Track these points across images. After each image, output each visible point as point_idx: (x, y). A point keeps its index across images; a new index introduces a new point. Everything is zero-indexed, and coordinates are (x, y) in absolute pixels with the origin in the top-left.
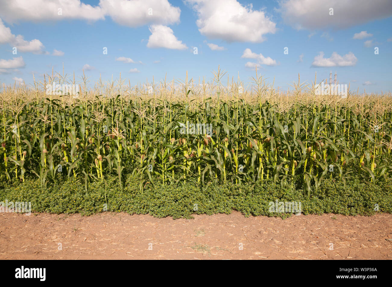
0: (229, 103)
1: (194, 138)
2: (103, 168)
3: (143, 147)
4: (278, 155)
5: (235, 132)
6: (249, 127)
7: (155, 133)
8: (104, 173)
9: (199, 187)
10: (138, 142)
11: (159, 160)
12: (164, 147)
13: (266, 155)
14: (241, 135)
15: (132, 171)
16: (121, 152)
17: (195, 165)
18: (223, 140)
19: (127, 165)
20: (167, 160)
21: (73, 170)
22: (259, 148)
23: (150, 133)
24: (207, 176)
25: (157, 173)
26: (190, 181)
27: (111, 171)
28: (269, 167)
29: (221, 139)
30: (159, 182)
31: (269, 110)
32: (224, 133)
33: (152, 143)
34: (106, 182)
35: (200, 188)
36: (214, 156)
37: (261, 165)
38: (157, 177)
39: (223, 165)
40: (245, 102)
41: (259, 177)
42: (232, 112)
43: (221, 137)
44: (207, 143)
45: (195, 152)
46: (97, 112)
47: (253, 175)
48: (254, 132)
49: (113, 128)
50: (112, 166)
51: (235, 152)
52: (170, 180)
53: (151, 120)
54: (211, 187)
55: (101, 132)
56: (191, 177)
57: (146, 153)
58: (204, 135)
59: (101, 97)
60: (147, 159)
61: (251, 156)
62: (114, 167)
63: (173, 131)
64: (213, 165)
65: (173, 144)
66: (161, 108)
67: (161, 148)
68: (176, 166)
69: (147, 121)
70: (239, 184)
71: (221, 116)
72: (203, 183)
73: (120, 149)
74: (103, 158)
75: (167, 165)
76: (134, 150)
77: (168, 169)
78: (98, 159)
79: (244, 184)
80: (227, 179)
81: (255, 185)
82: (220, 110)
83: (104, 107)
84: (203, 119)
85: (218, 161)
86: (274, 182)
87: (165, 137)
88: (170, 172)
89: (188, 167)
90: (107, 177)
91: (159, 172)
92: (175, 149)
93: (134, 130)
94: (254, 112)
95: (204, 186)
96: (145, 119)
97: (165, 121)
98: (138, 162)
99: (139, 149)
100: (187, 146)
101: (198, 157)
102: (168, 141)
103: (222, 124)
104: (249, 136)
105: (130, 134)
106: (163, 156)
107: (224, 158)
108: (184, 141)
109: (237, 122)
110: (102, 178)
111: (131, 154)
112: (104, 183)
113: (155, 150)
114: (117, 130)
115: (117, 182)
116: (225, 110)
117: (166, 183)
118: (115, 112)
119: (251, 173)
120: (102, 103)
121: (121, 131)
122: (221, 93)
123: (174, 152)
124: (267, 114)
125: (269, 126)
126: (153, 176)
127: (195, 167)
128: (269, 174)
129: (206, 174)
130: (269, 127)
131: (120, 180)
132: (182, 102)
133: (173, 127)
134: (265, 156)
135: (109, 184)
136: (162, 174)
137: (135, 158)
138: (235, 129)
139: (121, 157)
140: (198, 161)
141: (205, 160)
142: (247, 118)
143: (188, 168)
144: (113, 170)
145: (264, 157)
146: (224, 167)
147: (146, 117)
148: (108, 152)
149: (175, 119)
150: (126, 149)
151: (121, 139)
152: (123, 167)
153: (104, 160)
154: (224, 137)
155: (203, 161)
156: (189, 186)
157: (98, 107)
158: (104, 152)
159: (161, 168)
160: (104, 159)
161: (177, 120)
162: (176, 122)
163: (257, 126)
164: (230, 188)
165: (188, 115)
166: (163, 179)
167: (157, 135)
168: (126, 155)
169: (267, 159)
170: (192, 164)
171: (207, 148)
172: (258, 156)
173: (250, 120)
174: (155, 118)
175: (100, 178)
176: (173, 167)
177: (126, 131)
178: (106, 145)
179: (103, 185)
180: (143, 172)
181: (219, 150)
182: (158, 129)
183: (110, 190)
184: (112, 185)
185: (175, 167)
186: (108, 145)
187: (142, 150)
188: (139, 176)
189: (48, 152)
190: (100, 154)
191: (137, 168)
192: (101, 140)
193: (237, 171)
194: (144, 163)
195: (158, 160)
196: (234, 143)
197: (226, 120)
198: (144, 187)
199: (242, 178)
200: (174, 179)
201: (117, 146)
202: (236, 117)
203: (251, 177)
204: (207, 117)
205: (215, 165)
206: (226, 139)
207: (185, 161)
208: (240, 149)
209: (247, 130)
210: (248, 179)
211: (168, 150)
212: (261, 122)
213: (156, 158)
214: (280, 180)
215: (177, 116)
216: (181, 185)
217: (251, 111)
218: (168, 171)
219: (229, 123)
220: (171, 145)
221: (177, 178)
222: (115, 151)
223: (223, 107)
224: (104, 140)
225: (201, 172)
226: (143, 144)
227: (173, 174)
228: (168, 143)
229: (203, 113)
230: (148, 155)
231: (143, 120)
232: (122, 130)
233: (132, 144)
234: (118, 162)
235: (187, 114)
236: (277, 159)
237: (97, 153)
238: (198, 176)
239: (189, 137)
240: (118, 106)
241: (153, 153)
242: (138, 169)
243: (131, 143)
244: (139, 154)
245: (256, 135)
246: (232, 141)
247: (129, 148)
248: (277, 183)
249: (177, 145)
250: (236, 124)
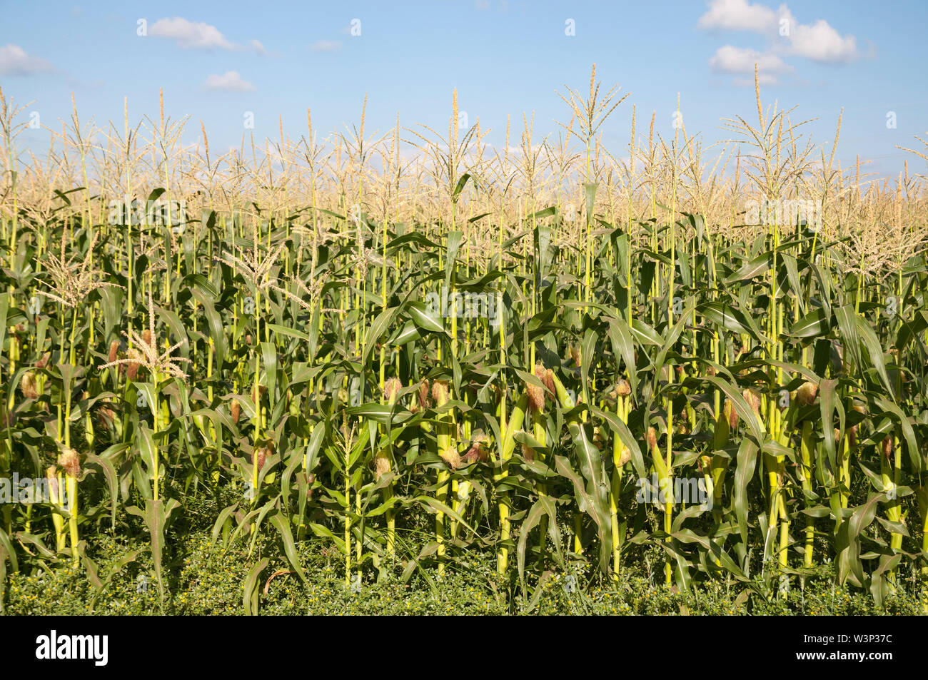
0: (634, 230)
1: (483, 379)
2: (81, 507)
3: (264, 418)
4: (853, 461)
5: (661, 355)
6: (722, 337)
7: (317, 358)
8: (84, 531)
9: (503, 594)
10: (240, 393)
11: (333, 473)
12: (354, 418)
13: (800, 458)
14: (688, 369)
15: (214, 522)
16: (166, 438)
17: (488, 495)
18: (607, 390)
19: (190, 492)
20: (365, 472)
22: (768, 429)
23: (294, 355)
24: (536, 544)
25: (320, 530)
26: (465, 569)
27: (117, 519)
28: (815, 512)
29: (601, 386)
30: (328, 569)
31: (818, 261)
32: (612, 360)
33: (303, 399)
34: (92, 566)
35: (507, 598)
36: (567, 460)
37: (778, 505)
38: (319, 548)
39: (609, 502)
40: (704, 228)
41: (767, 558)
42: (647, 272)
43: (599, 377)
44: (540, 401)
45: (488, 440)
46: (62, 263)
47: (741, 549)
48: (745, 356)
49: (131, 332)
50: (126, 496)
51: (662, 442)
52: (377, 563)
53: (300, 300)
54: (554, 593)
55: (77, 347)
56: (470, 548)
57: (277, 440)
58: (526, 367)
59: (84, 195)
60: (280, 468)
61: (734, 464)
62: (130, 503)
63: (392, 347)
64: (565, 500)
65: (392, 402)
66: (344, 251)
67: (341, 422)
68: (406, 501)
69: (282, 304)
70: (679, 585)
71: (600, 284)
72: (521, 576)
73: (161, 422)
74: (82, 464)
75: (364, 495)
76: (225, 429)
77: (367, 511)
78: (59, 468)
79: (702, 586)
80: (628, 562)
81: (749, 591)
82: (597, 262)
83: (92, 242)
84: (521, 297)
85: (585, 481)
86: (837, 583)
87: (358, 375)
88: (376, 525)
89: (457, 505)
90: (98, 547)
91: (329, 527)
92: (400, 425)
93: (226, 340)
94: (747, 271)
95: (524, 591)
96: (273, 296)
97: (357, 307)
98: (238, 483)
99: (244, 426)
100: (451, 412)
101: (501, 462)
102: (370, 390)
103: (604, 319)
104: (721, 375)
105: (206, 361)
106: (347, 458)
107: (611, 469)
108: (441, 393)
109: (670, 313)
110: (76, 553)
111: (208, 444)
112: (83, 576)
113: (316, 432)
114: (148, 341)
115: (144, 570)
116: (617, 262)
117: (360, 573)
118: (142, 264)
119: (733, 539)
120: (83, 224)
121: (166, 345)
122: (602, 186)
123: (397, 441)
124: (806, 281)
125: (812, 330)
126: (302, 545)
127: (486, 504)
128: (816, 544)
129: (535, 537)
130: (813, 337)
131: (157, 558)
132: (434, 226)
133: (395, 334)
134: (795, 464)
135: (108, 579)
136: (342, 536)
137: (227, 461)
138: (661, 346)
139: (166, 456)
140: (497, 478)
141: (529, 474)
142: (716, 294)
143: (458, 510)
144: (128, 515)
145: (789, 469)
146: (614, 510)
147: (277, 288)
148: (109, 437)
149: (402, 296)
150: (186, 425)
151: (169, 382)
152: (173, 504)
153: (86, 471)
154: (612, 378)
155: (521, 478)
156: (460, 591)
157: (69, 237)
158: (90, 438)
159: (341, 509)
160: (90, 466)
161: (412, 304)
162: (407, 309)
163: (756, 332)
164: (637, 601)
165: (458, 281)
166: (348, 559)
167: (326, 367)
168: (185, 449)
169: (805, 477)
170: (473, 494)
171: (538, 427)
172: (764, 461)
173: (725, 303)
174: (318, 291)
175: (67, 552)
176: (390, 503)
177: (187, 348)
178: (98, 405)
179: (80, 582)
180: (262, 525)
181: (590, 434)
182: (329, 340)
183: (109, 608)
184: (122, 581)
185: (398, 504)
186: (110, 406)
187: (257, 428)
188: (243, 542)
190: (72, 446)
191: (234, 507)
192: (77, 383)
193: (668, 529)
194: (264, 484)
195: (328, 474)
196: (657, 403)
197: (621, 304)
198: (261, 591)
199: (694, 558)
200: (393, 556)
201: (148, 409)
202: (667, 292)
203: (735, 556)
204: (542, 289)
205: (574, 501)
206: (621, 387)
207: (443, 477)
208: (683, 431)
209: (714, 349)
210: (719, 563)
211: (372, 429)
212: (776, 313)
213: (317, 462)
214: (865, 576)
215: (410, 283)
216: (424, 586)
217: (732, 267)
218: (368, 522)
219: (635, 317)
220: (385, 408)
221: (409, 555)
222: (137, 431)
223: (611, 248)
224: (90, 382)
225: (512, 531)
226: (265, 402)
227: (392, 536)
228: (372, 401)
229: (522, 272)
230: (283, 452)
231: (263, 301)
232: (173, 342)
233: (216, 402)
234: (152, 482)
235: (456, 279)
236: (852, 478)
237: (58, 440)
238: (500, 545)
239: (461, 377)
240: (155, 235)
241: (306, 440)
242: (237, 510)
243: (211, 399)
244: (245, 446)
245: (755, 370)
246: (648, 391)
247: (199, 419)
248: (852, 589)
249: (408, 407)
250: (663, 320)
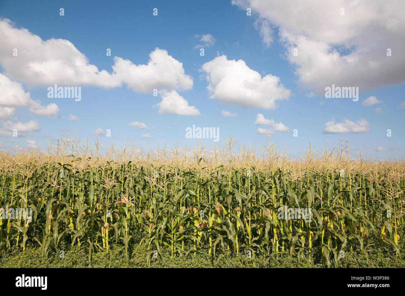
0: (240, 171)
1: (205, 207)
2: (109, 237)
3: (152, 216)
4: (293, 226)
5: (248, 201)
6: (262, 196)
7: (165, 201)
8: (110, 243)
9: (210, 260)
10: (147, 210)
11: (169, 229)
12: (174, 216)
13: (280, 225)
14: (254, 204)
15: (140, 241)
16: (129, 220)
17: (206, 235)
18: (235, 209)
19: (135, 234)
20: (177, 229)
21: (78, 238)
22: (273, 218)
23: (160, 201)
24: (218, 247)
25: (165, 244)
26: (201, 253)
27: (117, 240)
28: (284, 238)
29: (233, 208)
30: (167, 253)
31: (282, 178)
32: (236, 201)
33: (162, 211)
34: (111, 252)
35: (211, 261)
36: (225, 226)
37: (276, 237)
38: (165, 248)
39: (235, 236)
40: (257, 171)
41: (273, 250)
42: (244, 181)
43: (233, 205)
44: (219, 212)
45: (206, 222)
46: (107, 178)
47: (267, 247)
48: (267, 200)
49: (122, 195)
50: (119, 235)
51: (248, 221)
52: (179, 252)
53: (162, 188)
54: (222, 259)
55: (109, 198)
56: (202, 248)
57: (155, 222)
58: (215, 204)
59: (113, 162)
60: (156, 228)
61: (265, 227)
62: (120, 236)
63: (183, 199)
64: (225, 236)
65: (183, 212)
66: (172, 176)
67: (171, 217)
68: (186, 237)
69: (158, 188)
70: (253, 257)
71: (233, 184)
72: (214, 255)
73: (128, 217)
74: (110, 227)
75: (176, 235)
76: (143, 218)
77: (177, 239)
78: (104, 227)
79: (258, 257)
80: (240, 251)
81: (269, 258)
82: (232, 178)
83: (114, 174)
84: (214, 187)
85: (230, 232)
86: (290, 255)
87: (175, 206)
88: (179, 242)
89: (199, 237)
90: (113, 247)
91: (168, 243)
92: (185, 218)
93: (144, 197)
94: (267, 181)
95: (215, 259)
96: (155, 186)
97: (175, 189)
98: (146, 232)
99: (148, 218)
100: (197, 215)
101: (210, 227)
102: (178, 210)
103: (234, 192)
104: (262, 205)
105: (139, 202)
106: (172, 226)
107: (236, 229)
108: (195, 210)
109: (249, 191)
110: (107, 248)
111: (139, 222)
112: (109, 254)
113: (165, 219)
114: (126, 197)
115: (123, 253)
116: (237, 178)
117: (175, 255)
118: (125, 179)
119: (265, 245)
120: (112, 169)
121: (130, 198)
122: (233, 161)
123: (184, 222)
124: (280, 183)
125: (282, 194)
126: (161, 247)
127: (206, 237)
128: (285, 246)
129: (218, 245)
130: (282, 196)
131: (126, 250)
132: (194, 170)
133: (184, 196)
134: (279, 226)
135: (115, 255)
136: (171, 245)
137: (144, 226)
138: (247, 198)
139: (129, 225)
140: (209, 231)
141: (216, 230)
142: (260, 186)
143: (199, 239)
144: (120, 239)
145: (278, 228)
146: (237, 238)
147: (157, 185)
148: (116, 220)
149: (186, 187)
150: (134, 217)
151: (130, 207)
152: (131, 237)
153: (111, 228)
154: (236, 206)
155: (214, 231)
156: (200, 259)
157: (109, 172)
158: (112, 220)
159: (171, 238)
160: (111, 227)
161: (188, 189)
162: (187, 190)
163: (269, 195)
164: (243, 261)
165: (199, 183)
166: (172, 251)
167: (168, 204)
168: (134, 223)
169: (282, 229)
170: (203, 235)
171: (218, 218)
172: (272, 226)
173: (262, 188)
174: (166, 186)
175: (105, 248)
176: (183, 237)
177: (135, 199)
178: (114, 212)
179: (108, 255)
180: (151, 242)
181: (231, 220)
182: (168, 197)
183: (115, 262)
184: (118, 255)
185: (185, 237)
186: (116, 212)
187: (151, 219)
188: (147, 246)
189: (53, 218)
190: (107, 222)
191: (145, 238)
192: (109, 207)
193: (250, 243)
194: (152, 232)
195: (168, 230)
196: (247, 212)
197: (238, 188)
198: (151, 259)
199: (256, 250)
200: (183, 250)
201: (125, 213)
202: (248, 185)
203: (266, 249)
204: (219, 185)
205: (227, 236)
206: (238, 208)
207: (196, 231)
208: (253, 219)
209: (260, 198)
210: (262, 251)
211: (179, 219)
212: (274, 190)
213: (165, 227)
214: (296, 253)
215: (188, 183)
216: (191, 258)
217: (263, 179)
218: (177, 242)
219: (241, 191)
220: (182, 214)
221: (187, 250)
222: (123, 218)
223: (235, 175)
224: (112, 207)
225: (212, 244)
226: (153, 212)
227: (183, 245)
228: (178, 212)
229: (215, 181)
230: (157, 224)
231: (153, 187)
232: (132, 197)
233: (141, 212)
234: (126, 231)
235: (198, 182)
236: (293, 229)
237: (104, 221)
238: (209, 248)
239: (200, 206)
240: (129, 172)
241: (162, 222)
242: (146, 238)
243: (140, 211)
244: (148, 223)
245: (270, 204)
246: (245, 209)
247: (137, 216)
248: (293, 257)
249: (187, 213)
250: (248, 192)
